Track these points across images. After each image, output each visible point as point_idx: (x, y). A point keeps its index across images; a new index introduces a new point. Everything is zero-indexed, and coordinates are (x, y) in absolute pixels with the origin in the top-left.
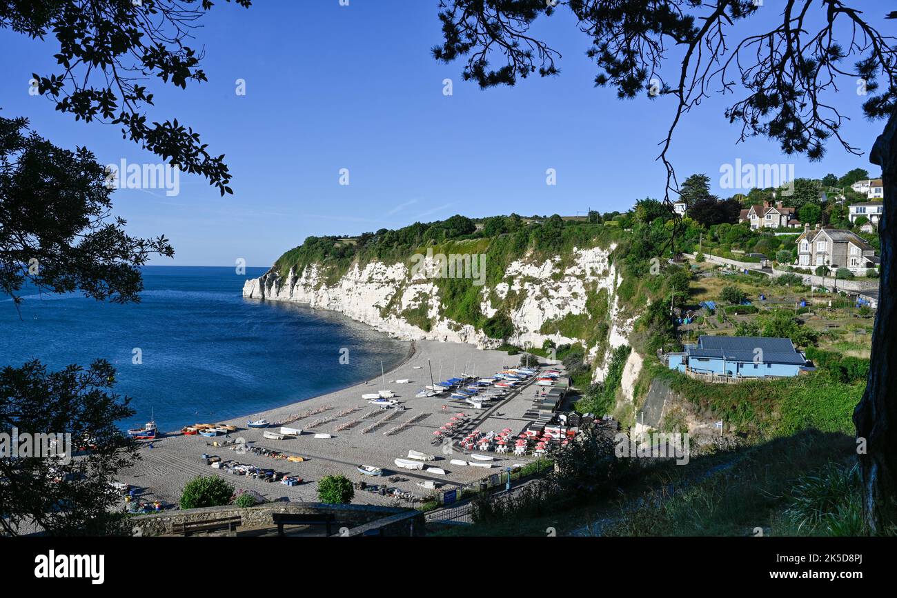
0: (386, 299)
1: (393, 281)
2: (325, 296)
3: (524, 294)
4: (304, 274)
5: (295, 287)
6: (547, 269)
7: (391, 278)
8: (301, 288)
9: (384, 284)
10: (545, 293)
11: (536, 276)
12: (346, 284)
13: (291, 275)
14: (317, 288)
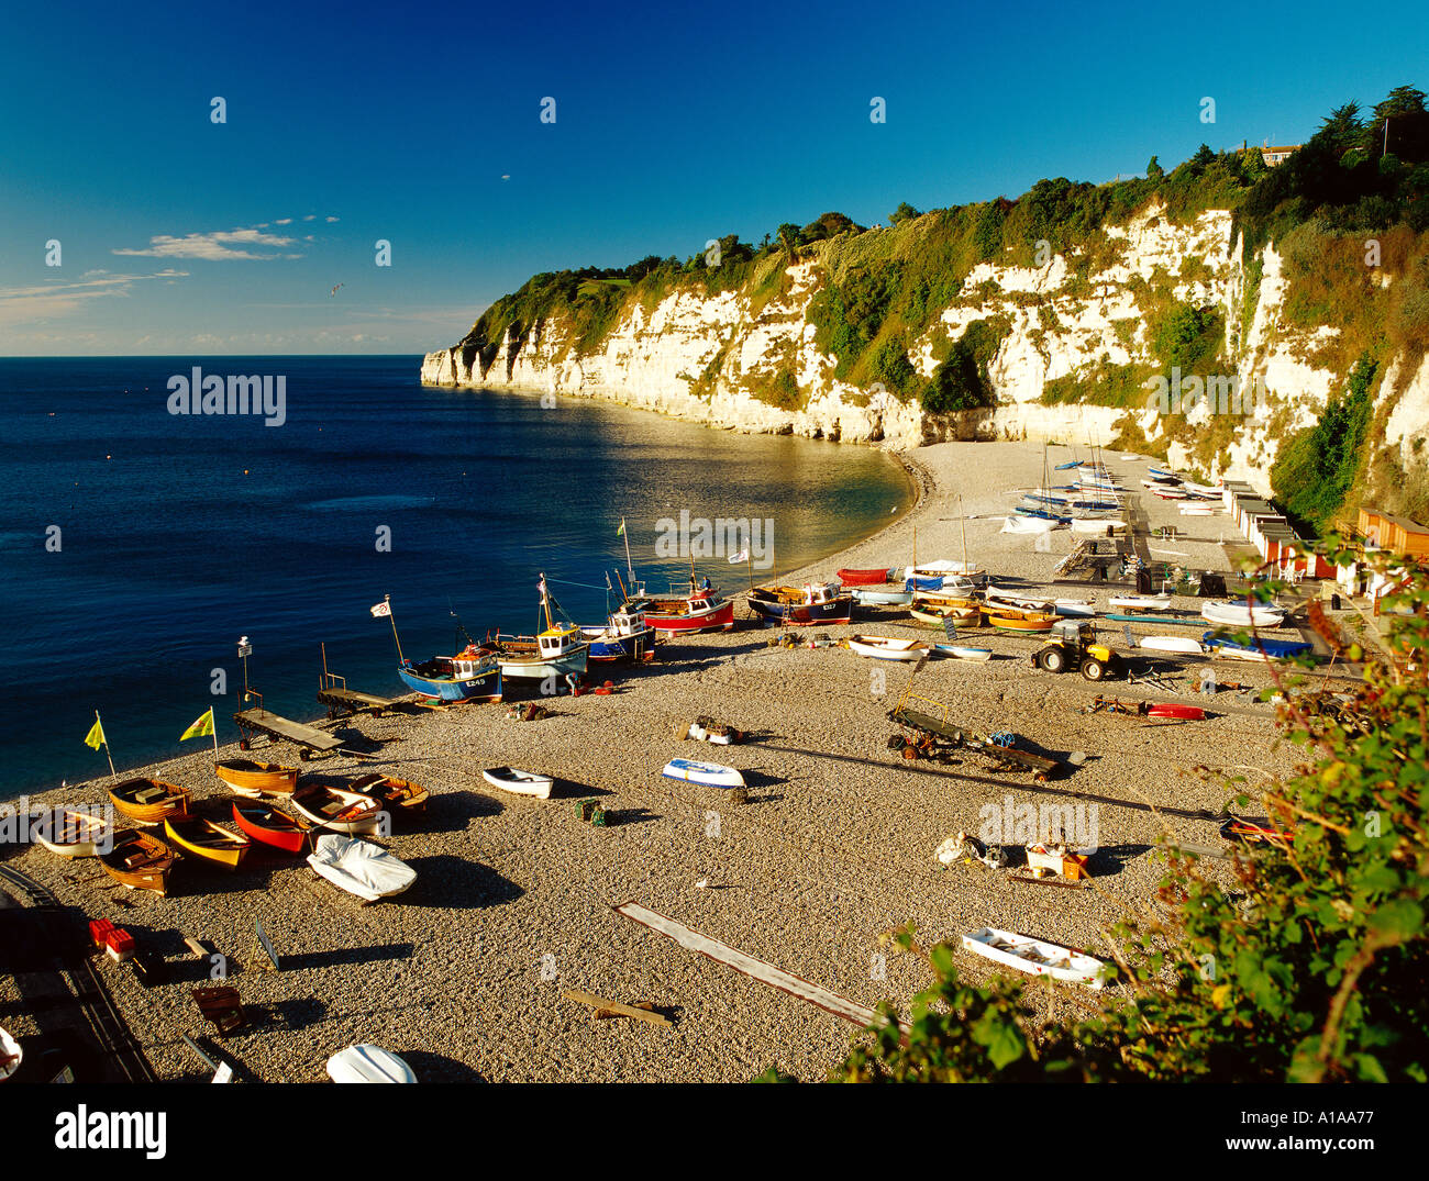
0: (702, 362)
1: (716, 326)
2: (576, 369)
3: (1004, 326)
4: (532, 337)
5: (517, 361)
6: (1056, 273)
7: (710, 320)
8: (528, 364)
9: (697, 334)
10: (1049, 320)
11: (1031, 289)
12: (614, 346)
13: (506, 340)
14: (557, 359)
